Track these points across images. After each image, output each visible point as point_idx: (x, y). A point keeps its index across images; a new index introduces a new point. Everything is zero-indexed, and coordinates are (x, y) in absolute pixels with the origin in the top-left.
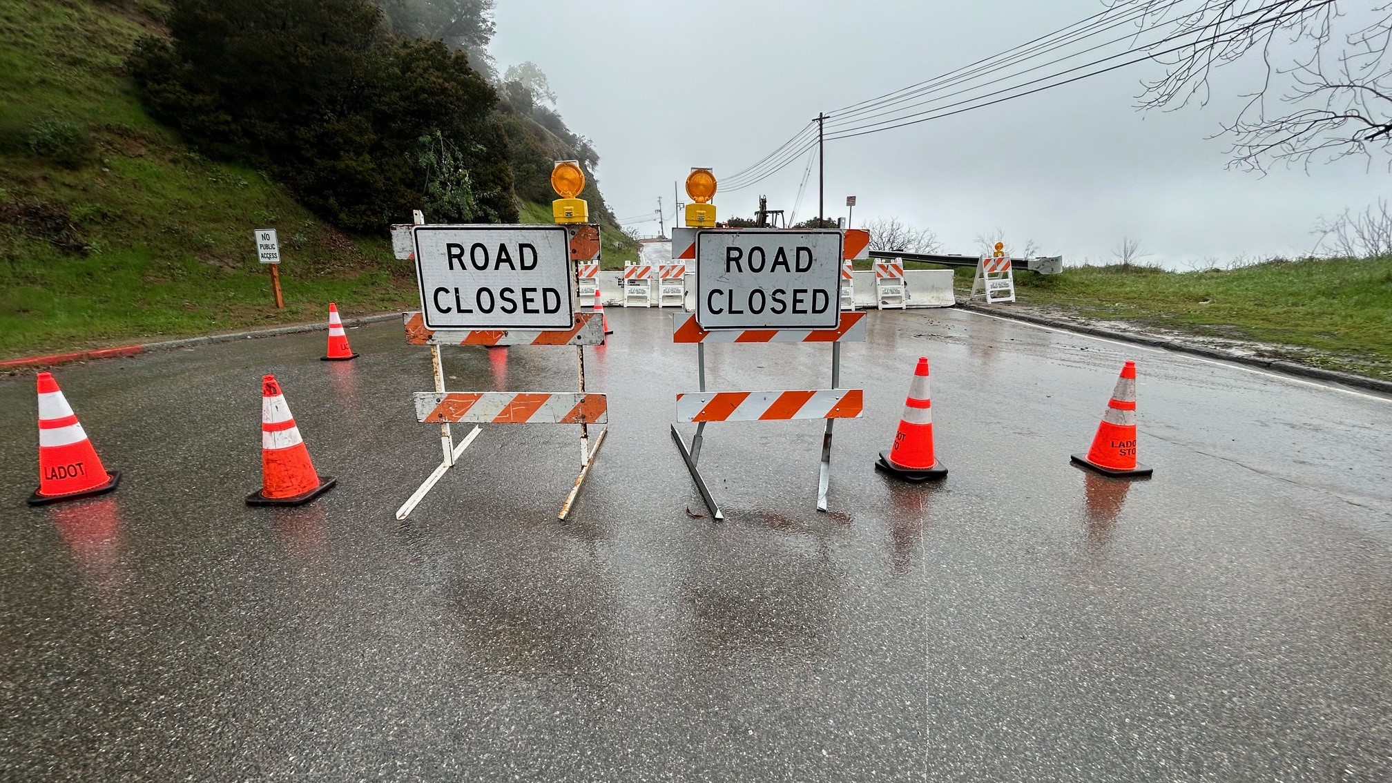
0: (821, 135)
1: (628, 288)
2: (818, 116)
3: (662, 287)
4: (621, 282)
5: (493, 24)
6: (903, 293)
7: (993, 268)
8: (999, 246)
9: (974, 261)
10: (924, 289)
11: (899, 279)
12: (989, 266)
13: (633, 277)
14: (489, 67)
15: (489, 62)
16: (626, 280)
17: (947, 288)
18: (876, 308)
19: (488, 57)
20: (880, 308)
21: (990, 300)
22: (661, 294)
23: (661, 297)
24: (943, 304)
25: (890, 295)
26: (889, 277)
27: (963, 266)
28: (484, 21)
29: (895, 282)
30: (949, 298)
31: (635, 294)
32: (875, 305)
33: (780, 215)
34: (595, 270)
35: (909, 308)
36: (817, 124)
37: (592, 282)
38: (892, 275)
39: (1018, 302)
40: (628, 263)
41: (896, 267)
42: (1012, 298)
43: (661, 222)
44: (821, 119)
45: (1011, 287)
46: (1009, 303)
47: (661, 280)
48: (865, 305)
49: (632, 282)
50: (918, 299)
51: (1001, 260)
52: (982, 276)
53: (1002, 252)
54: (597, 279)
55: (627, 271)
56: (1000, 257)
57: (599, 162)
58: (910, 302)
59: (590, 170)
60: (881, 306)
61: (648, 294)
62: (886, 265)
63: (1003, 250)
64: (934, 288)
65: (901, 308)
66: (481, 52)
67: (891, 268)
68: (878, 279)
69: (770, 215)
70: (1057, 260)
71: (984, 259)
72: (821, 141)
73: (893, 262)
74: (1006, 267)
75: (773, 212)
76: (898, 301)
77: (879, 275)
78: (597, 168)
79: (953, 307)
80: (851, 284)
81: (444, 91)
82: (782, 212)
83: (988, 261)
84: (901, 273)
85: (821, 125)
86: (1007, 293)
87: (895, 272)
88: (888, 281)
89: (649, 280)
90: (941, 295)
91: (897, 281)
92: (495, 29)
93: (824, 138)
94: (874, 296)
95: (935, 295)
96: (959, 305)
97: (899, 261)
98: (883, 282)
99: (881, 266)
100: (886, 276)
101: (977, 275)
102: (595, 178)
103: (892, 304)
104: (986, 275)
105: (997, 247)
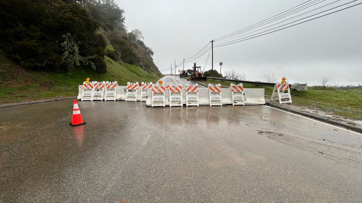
0: (212, 46)
1: (128, 93)
2: (211, 41)
3: (142, 93)
4: (125, 90)
5: (125, 17)
6: (243, 99)
7: (282, 88)
8: (284, 79)
9: (273, 85)
10: (252, 96)
11: (241, 92)
12: (280, 87)
13: (130, 89)
14: (125, 29)
15: (125, 28)
16: (127, 90)
17: (262, 96)
18: (232, 105)
19: (125, 27)
20: (233, 105)
21: (281, 102)
22: (142, 96)
23: (141, 97)
24: (261, 103)
25: (238, 99)
26: (237, 91)
27: (268, 87)
28: (122, 16)
29: (239, 93)
30: (263, 101)
31: (131, 96)
32: (231, 103)
33: (200, 68)
34: (115, 85)
35: (246, 105)
36: (211, 43)
37: (114, 90)
38: (238, 90)
39: (293, 103)
40: (129, 83)
41: (240, 87)
42: (290, 101)
43: (171, 70)
44: (212, 41)
45: (290, 97)
46: (289, 104)
47: (142, 90)
48: (227, 103)
49: (130, 91)
50: (250, 101)
51: (284, 85)
52: (276, 91)
53: (285, 82)
54: (116, 89)
55: (128, 86)
56: (284, 84)
57: (154, 54)
58: (246, 102)
59: (151, 56)
60: (234, 104)
61: (136, 96)
62: (235, 86)
63: (286, 81)
64: (256, 96)
65: (242, 105)
66: (123, 25)
67: (238, 88)
68: (232, 92)
69: (197, 68)
70: (305, 85)
71: (277, 84)
72: (212, 48)
73: (238, 85)
74: (287, 88)
75: (197, 67)
76: (241, 102)
77: (233, 91)
78: (153, 56)
79: (264, 104)
80: (221, 94)
81: (72, 20)
82: (200, 67)
83: (279, 85)
84: (242, 90)
85: (212, 43)
86: (288, 99)
87: (239, 89)
88: (237, 94)
89: (137, 90)
90: (259, 99)
91: (240, 93)
92: (125, 19)
93: (213, 47)
94: (231, 99)
95: (257, 99)
96: (267, 104)
97: (241, 85)
98: (235, 93)
99: (234, 87)
100: (235, 91)
101: (274, 91)
102: (153, 58)
103: (239, 103)
104: (279, 91)
105: (283, 80)
